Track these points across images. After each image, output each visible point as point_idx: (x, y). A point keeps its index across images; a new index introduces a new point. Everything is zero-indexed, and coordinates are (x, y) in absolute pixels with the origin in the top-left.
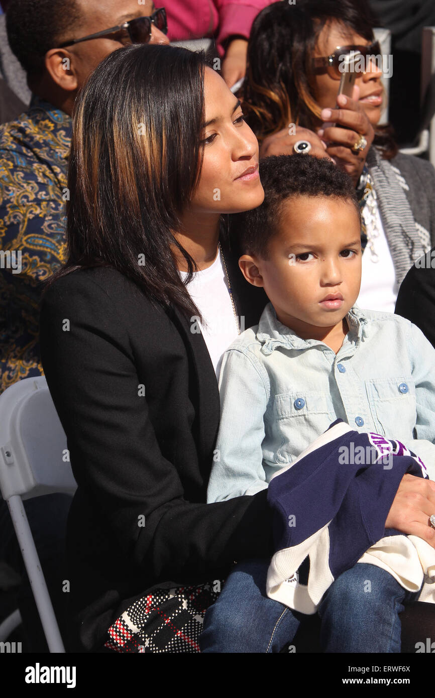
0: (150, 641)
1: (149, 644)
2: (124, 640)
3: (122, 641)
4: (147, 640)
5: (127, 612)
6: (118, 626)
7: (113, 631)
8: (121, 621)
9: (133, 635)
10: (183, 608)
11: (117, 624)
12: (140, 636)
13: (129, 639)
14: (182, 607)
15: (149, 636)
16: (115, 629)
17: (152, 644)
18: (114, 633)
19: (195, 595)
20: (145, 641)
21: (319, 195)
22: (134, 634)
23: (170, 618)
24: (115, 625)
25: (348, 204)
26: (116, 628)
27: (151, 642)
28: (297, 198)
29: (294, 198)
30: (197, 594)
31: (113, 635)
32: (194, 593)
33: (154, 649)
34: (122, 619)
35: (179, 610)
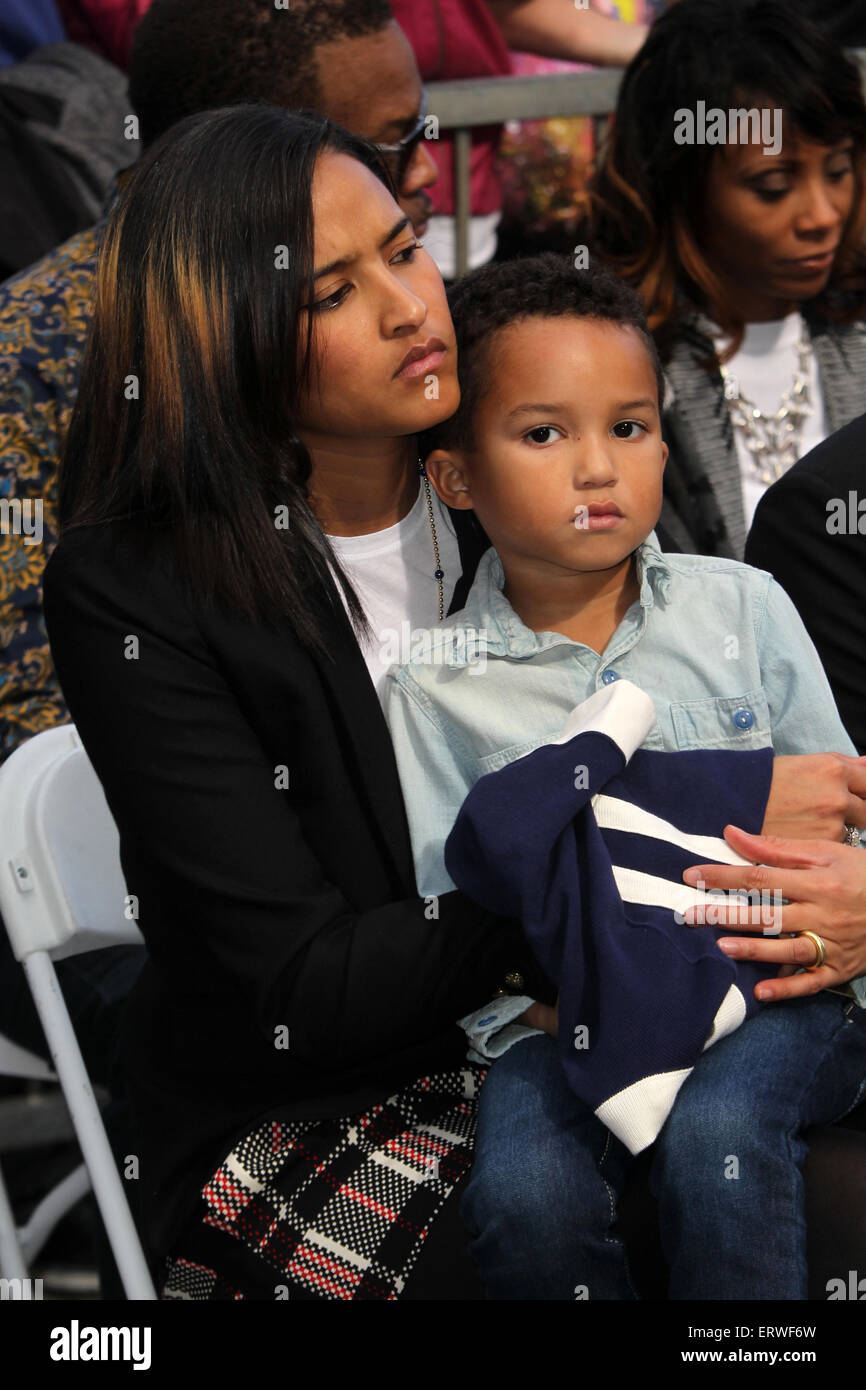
0: (288, 1207)
1: (287, 1214)
2: (235, 1208)
3: (232, 1211)
4: (283, 1208)
5: (237, 1156)
6: (221, 1183)
7: (212, 1193)
8: (225, 1173)
9: (252, 1197)
10: (350, 1143)
11: (218, 1179)
12: (268, 1199)
13: (245, 1204)
14: (348, 1140)
15: (287, 1200)
16: (215, 1190)
17: (292, 1213)
18: (216, 1197)
19: (371, 1118)
20: (279, 1209)
21: (565, 315)
22: (254, 1194)
23: (325, 1163)
24: (215, 1182)
25: (626, 332)
26: (218, 1186)
27: (290, 1210)
28: (522, 322)
29: (517, 322)
30: (374, 1115)
31: (213, 1201)
32: (368, 1114)
33: (296, 1221)
34: (228, 1170)
35: (341, 1146)
